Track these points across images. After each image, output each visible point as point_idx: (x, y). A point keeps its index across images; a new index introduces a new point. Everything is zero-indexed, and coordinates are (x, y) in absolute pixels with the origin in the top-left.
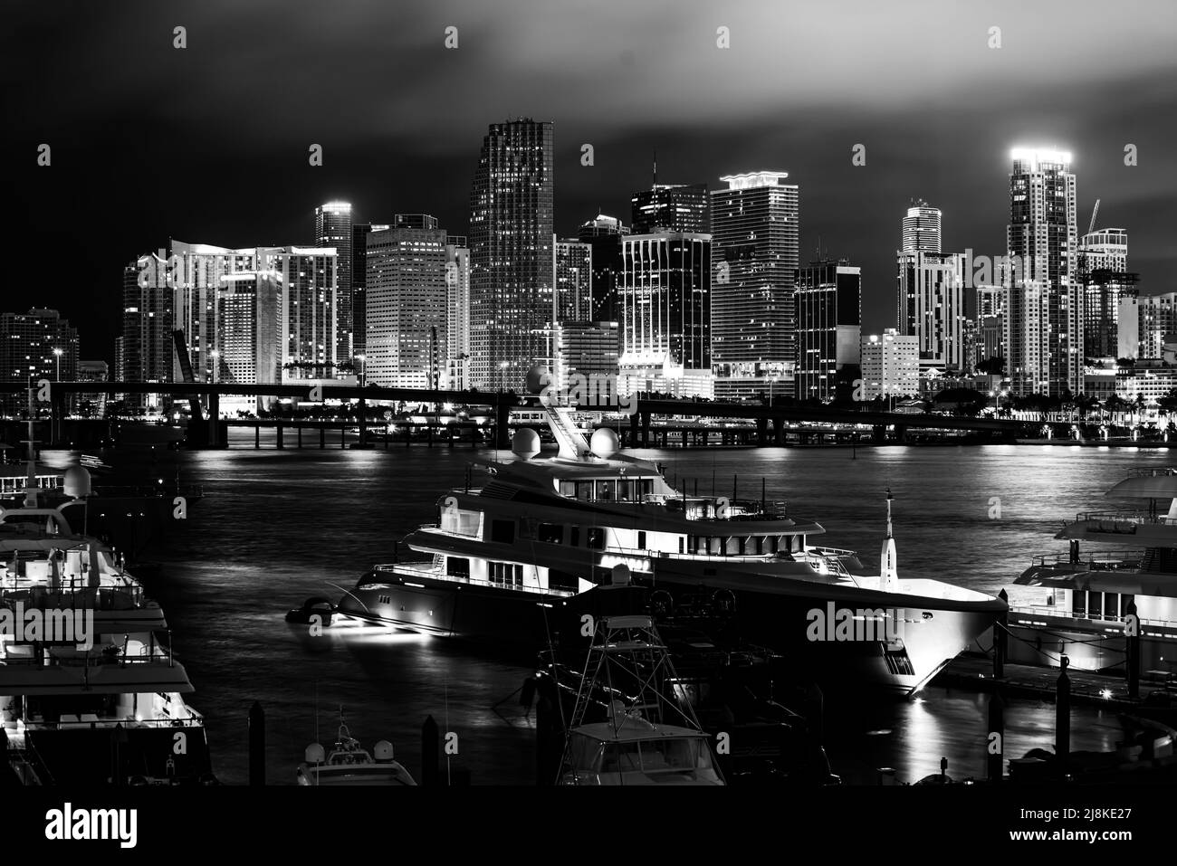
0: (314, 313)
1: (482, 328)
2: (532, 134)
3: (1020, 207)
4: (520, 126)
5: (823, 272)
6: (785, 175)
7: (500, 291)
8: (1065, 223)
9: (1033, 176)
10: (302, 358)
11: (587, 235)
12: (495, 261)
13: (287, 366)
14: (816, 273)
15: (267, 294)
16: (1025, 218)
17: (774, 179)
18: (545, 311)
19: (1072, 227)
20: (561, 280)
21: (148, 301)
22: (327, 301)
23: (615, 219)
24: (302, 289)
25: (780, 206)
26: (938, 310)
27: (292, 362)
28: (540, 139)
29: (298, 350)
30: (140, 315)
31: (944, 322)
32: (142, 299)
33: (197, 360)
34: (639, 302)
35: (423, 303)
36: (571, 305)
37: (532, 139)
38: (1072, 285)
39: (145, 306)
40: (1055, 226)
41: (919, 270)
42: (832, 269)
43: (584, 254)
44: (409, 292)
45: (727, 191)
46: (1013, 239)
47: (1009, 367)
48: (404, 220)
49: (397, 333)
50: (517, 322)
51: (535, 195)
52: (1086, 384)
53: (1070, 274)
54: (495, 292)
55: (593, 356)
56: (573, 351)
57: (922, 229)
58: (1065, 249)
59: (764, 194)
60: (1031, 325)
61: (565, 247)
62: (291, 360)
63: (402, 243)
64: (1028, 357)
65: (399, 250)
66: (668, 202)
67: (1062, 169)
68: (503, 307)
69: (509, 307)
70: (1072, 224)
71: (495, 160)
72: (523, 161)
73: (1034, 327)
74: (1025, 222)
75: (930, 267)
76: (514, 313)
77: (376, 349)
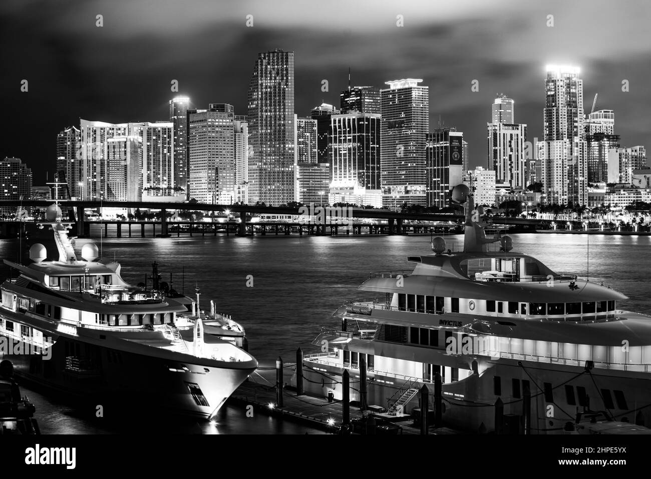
0: (161, 159)
1: (255, 167)
2: (282, 58)
3: (551, 98)
4: (276, 54)
5: (442, 135)
6: (421, 81)
7: (264, 146)
8: (576, 107)
9: (558, 80)
10: (155, 184)
11: (315, 115)
12: (262, 129)
13: (145, 189)
14: (438, 135)
15: (133, 149)
16: (554, 104)
17: (415, 83)
18: (290, 158)
19: (580, 109)
20: (300, 140)
21: (70, 153)
22: (168, 152)
23: (331, 106)
24: (154, 146)
25: (418, 98)
26: (510, 156)
27: (149, 187)
28: (287, 61)
29: (152, 180)
30: (66, 161)
31: (514, 163)
32: (67, 152)
33: (95, 186)
34: (341, 152)
35: (221, 153)
36: (306, 154)
37: (282, 61)
38: (580, 142)
39: (69, 156)
40: (571, 109)
41: (500, 134)
42: (446, 133)
43: (313, 125)
44: (213, 147)
45: (389, 90)
46: (547, 116)
47: (545, 188)
48: (214, 107)
49: (207, 170)
50: (274, 164)
51: (284, 93)
52: (589, 197)
53: (579, 136)
54: (262, 147)
55: (316, 183)
56: (305, 180)
57: (503, 111)
58: (576, 122)
59: (409, 91)
60: (557, 164)
61: (302, 122)
62: (148, 186)
63: (209, 120)
64: (555, 182)
65: (207, 124)
66: (361, 96)
67: (575, 77)
68: (266, 155)
69: (270, 155)
70: (581, 108)
71: (262, 73)
72: (278, 74)
73: (559, 166)
74: (553, 107)
75: (506, 132)
76: (272, 159)
77: (195, 179)
